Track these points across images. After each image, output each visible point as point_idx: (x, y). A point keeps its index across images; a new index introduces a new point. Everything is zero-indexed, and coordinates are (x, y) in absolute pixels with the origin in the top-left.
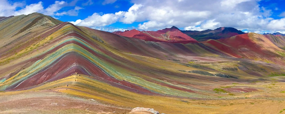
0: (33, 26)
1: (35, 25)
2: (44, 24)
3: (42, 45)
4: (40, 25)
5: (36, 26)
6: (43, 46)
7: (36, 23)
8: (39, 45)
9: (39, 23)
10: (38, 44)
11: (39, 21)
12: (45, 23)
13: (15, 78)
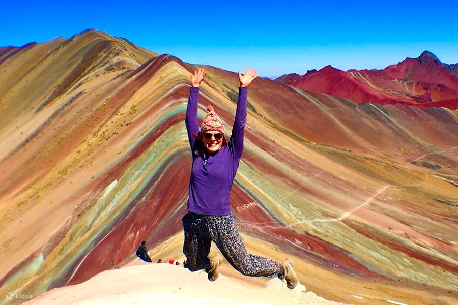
0: (86, 72)
1: (91, 69)
2: (111, 66)
3: (115, 133)
4: (104, 68)
5: (94, 73)
6: (115, 135)
7: (94, 63)
8: (107, 133)
9: (101, 62)
10: (104, 129)
11: (101, 56)
12: (115, 60)
13: (62, 249)
